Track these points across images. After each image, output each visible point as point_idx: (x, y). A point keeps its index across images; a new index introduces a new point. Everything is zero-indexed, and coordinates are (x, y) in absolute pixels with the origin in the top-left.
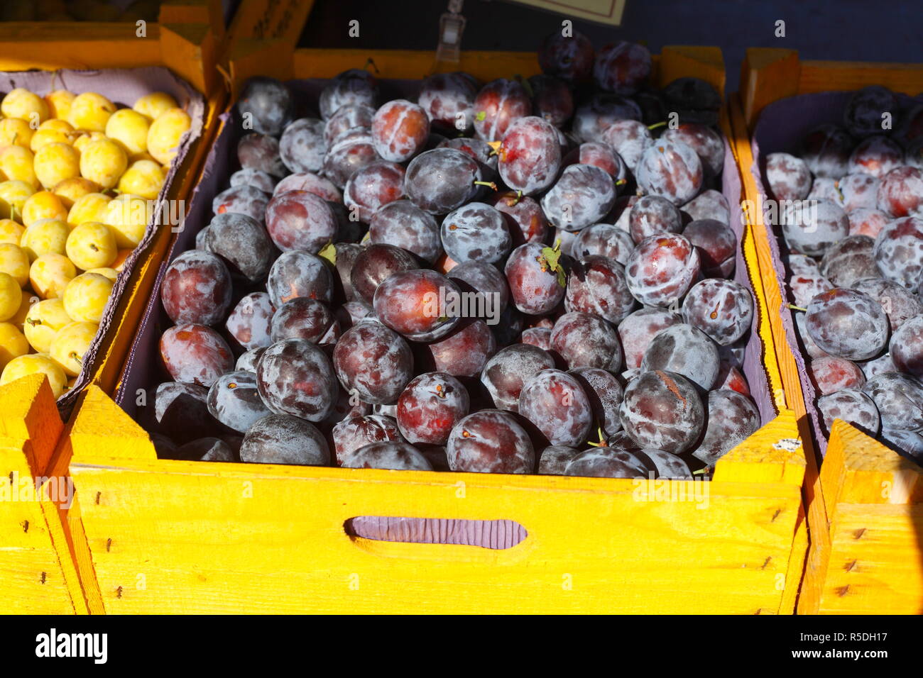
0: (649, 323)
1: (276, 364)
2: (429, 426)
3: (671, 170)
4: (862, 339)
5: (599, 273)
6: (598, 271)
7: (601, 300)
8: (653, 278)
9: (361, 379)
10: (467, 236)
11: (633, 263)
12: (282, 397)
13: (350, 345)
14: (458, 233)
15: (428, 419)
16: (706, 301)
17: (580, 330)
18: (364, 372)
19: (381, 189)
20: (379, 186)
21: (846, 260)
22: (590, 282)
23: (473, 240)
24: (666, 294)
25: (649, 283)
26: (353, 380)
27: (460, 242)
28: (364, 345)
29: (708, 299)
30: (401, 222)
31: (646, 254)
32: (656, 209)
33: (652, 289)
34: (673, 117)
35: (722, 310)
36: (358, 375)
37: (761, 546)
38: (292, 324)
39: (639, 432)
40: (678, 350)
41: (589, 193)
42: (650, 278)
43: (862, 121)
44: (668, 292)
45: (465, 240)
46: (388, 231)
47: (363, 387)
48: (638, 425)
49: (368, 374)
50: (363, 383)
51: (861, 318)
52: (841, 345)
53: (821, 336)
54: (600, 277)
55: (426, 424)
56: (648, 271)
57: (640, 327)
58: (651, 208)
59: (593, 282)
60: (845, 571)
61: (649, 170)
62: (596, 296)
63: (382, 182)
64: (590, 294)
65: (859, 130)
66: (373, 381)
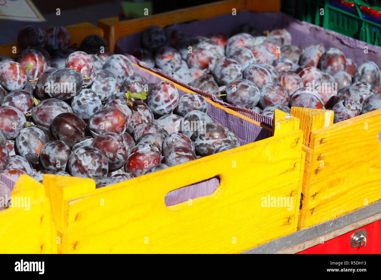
0: (171, 119)
1: (87, 155)
2: (153, 163)
3: (125, 66)
4: (255, 96)
5: (142, 105)
6: (141, 105)
7: (147, 117)
8: (168, 99)
9: (120, 152)
10: (92, 102)
11: (157, 96)
12: (95, 168)
13: (109, 140)
14: (88, 101)
15: (152, 159)
16: (193, 101)
17: (153, 127)
18: (120, 148)
19: (27, 100)
20: (26, 99)
21: (205, 85)
22: (140, 110)
23: (94, 103)
24: (174, 105)
25: (167, 102)
26: (116, 154)
27: (90, 105)
28: (116, 137)
29: (193, 99)
30: (58, 105)
31: (161, 90)
32: (139, 79)
33: (168, 104)
34: (102, 48)
35: (201, 102)
36: (118, 151)
37: (293, 159)
38: (62, 149)
39: (214, 147)
40: (201, 118)
41: (111, 79)
42: (167, 99)
43: (156, 41)
44: (174, 104)
45: (91, 103)
46: (53, 111)
47: (121, 156)
48: (213, 144)
49: (122, 149)
50: (121, 154)
51: (252, 88)
52: (249, 101)
53: (240, 100)
54: (143, 107)
55: (152, 162)
56: (165, 96)
57: (169, 122)
58: (136, 79)
59: (142, 110)
60: (317, 161)
61: (116, 69)
62: (145, 116)
63: (26, 97)
64: (142, 115)
65: (154, 46)
66: (124, 152)
